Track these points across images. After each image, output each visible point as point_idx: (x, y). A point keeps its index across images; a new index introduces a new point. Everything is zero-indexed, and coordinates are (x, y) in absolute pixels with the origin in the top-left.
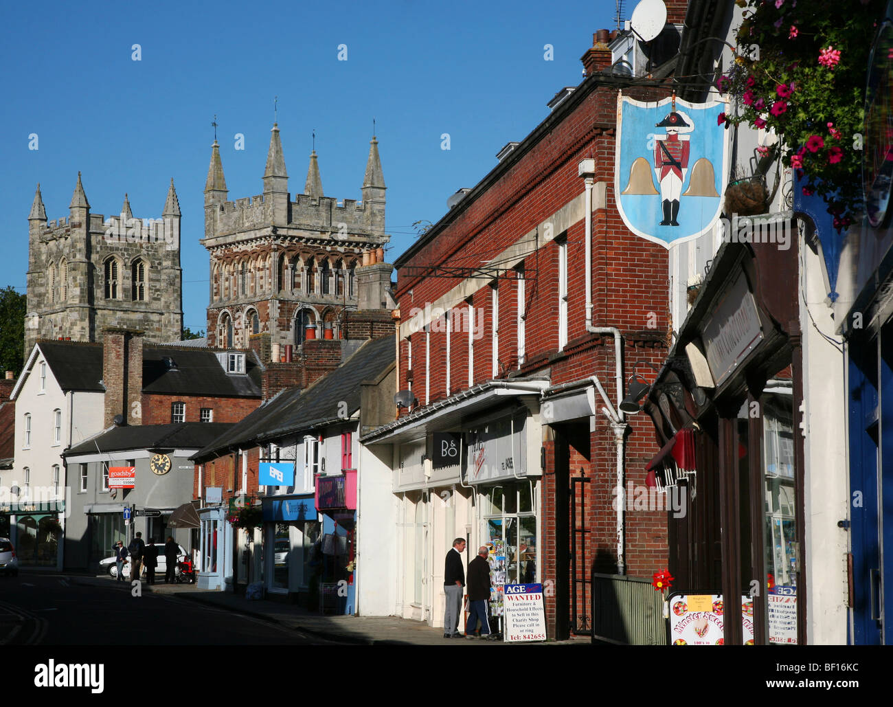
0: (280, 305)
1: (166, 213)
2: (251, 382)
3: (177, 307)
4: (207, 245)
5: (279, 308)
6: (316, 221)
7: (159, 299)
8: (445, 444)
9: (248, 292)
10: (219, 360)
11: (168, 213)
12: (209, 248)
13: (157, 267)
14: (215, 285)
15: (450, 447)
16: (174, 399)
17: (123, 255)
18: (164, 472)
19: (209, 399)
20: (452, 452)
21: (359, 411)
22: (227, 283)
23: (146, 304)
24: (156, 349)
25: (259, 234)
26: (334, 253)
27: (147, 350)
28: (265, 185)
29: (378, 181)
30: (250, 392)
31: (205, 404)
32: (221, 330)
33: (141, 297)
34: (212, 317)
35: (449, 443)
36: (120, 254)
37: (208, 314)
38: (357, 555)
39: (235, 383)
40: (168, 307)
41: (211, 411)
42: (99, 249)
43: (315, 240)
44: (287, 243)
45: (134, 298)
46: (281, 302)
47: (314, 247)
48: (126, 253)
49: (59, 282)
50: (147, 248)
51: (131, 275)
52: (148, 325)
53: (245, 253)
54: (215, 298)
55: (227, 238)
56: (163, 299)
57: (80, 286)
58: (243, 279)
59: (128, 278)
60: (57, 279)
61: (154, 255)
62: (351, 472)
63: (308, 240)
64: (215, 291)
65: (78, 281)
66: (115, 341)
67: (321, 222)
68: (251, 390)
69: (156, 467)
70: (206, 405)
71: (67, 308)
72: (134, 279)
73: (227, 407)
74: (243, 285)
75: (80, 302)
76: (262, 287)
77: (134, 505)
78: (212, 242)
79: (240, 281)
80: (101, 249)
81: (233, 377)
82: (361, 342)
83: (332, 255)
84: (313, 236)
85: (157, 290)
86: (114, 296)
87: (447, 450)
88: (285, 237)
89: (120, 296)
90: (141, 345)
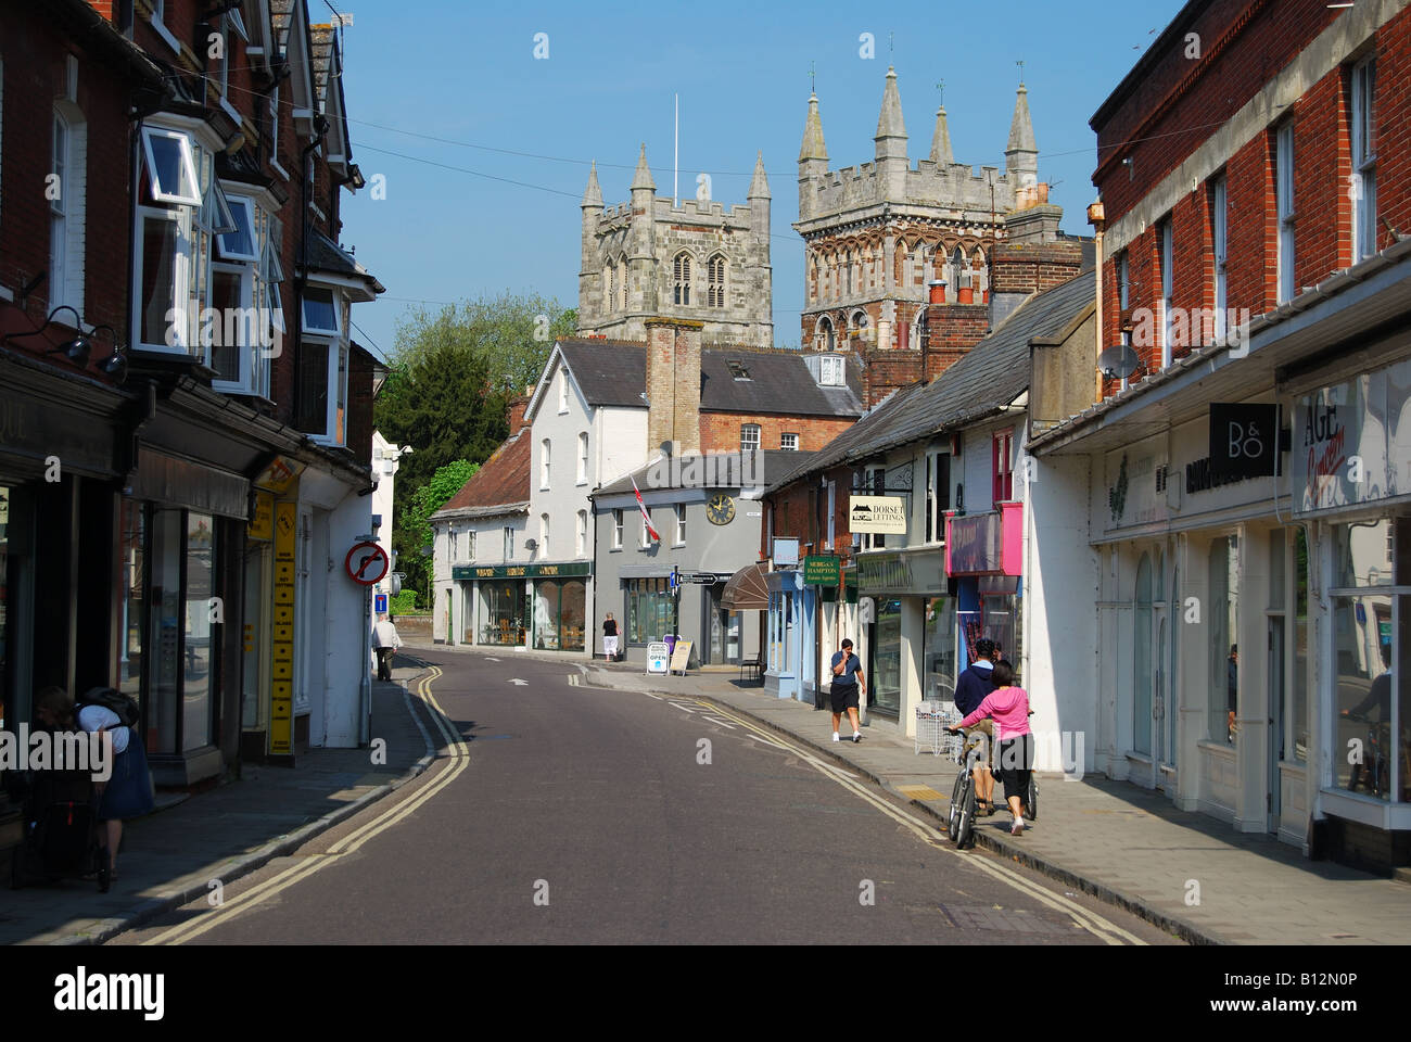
0: (896, 307)
1: (751, 196)
2: (853, 397)
3: (765, 316)
4: (802, 231)
5: (895, 311)
6: (945, 195)
7: (742, 306)
8: (1236, 430)
9: (855, 290)
10: (809, 366)
11: (754, 195)
12: (803, 235)
13: (740, 266)
14: (812, 283)
15: (1247, 436)
16: (745, 419)
17: (697, 249)
18: (726, 521)
19: (795, 421)
20: (1253, 447)
21: (1026, 393)
22: (827, 281)
23: (727, 312)
24: (721, 350)
25: (869, 214)
26: (969, 238)
27: (708, 351)
28: (878, 148)
29: (1027, 143)
30: (851, 411)
31: (789, 427)
32: (819, 342)
33: (721, 303)
34: (807, 324)
35: (1246, 429)
36: (693, 249)
37: (803, 321)
38: (1024, 661)
39: (830, 398)
40: (754, 316)
41: (797, 438)
42: (667, 242)
43: (943, 221)
44: (905, 225)
45: (711, 303)
46: (897, 302)
47: (941, 230)
48: (700, 247)
49: (617, 285)
50: (728, 240)
51: (707, 274)
52: (729, 339)
53: (851, 239)
54: (813, 299)
55: (827, 221)
56: (747, 306)
57: (643, 289)
58: (849, 273)
59: (703, 279)
60: (615, 281)
61: (736, 249)
62: (1011, 506)
63: (934, 221)
64: (813, 290)
65: (641, 283)
66: (662, 338)
67: (951, 197)
68: (853, 408)
69: (715, 514)
70: (789, 429)
71: (627, 318)
72: (711, 279)
73: (819, 431)
74: (849, 282)
75: (644, 309)
76: (872, 283)
77: (676, 567)
78: (809, 228)
79: (845, 277)
80: (670, 242)
81: (828, 391)
82: (1021, 296)
83: (966, 240)
84: (941, 216)
85: (740, 295)
86: (686, 302)
87: (1241, 444)
88: (904, 217)
89: (693, 300)
90: (699, 344)
